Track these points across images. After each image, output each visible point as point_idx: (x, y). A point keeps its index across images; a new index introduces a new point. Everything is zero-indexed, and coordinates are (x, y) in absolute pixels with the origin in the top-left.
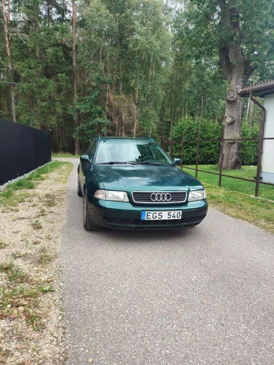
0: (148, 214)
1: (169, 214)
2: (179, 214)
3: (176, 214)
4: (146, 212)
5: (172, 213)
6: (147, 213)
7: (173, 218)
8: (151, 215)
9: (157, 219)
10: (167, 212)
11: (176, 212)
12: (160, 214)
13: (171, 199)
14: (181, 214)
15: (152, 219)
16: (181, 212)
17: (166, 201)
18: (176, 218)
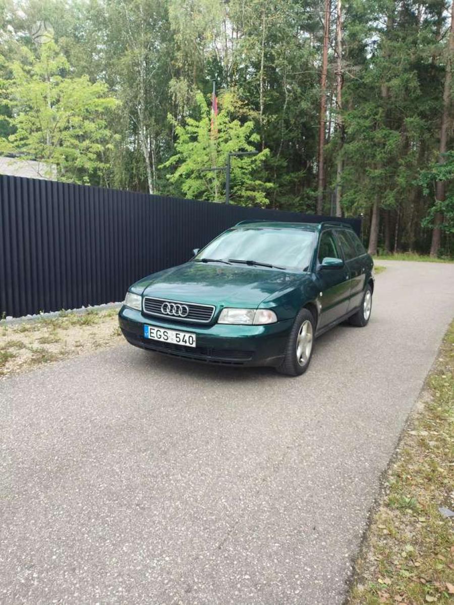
0: (152, 331)
1: (178, 336)
2: (191, 338)
3: (187, 338)
4: (150, 327)
5: (182, 335)
6: (151, 329)
7: (183, 344)
8: (155, 332)
9: (162, 340)
10: (174, 333)
11: (187, 335)
12: (165, 334)
13: (188, 315)
14: (194, 339)
15: (156, 339)
16: (194, 336)
17: (180, 316)
18: (188, 344)
